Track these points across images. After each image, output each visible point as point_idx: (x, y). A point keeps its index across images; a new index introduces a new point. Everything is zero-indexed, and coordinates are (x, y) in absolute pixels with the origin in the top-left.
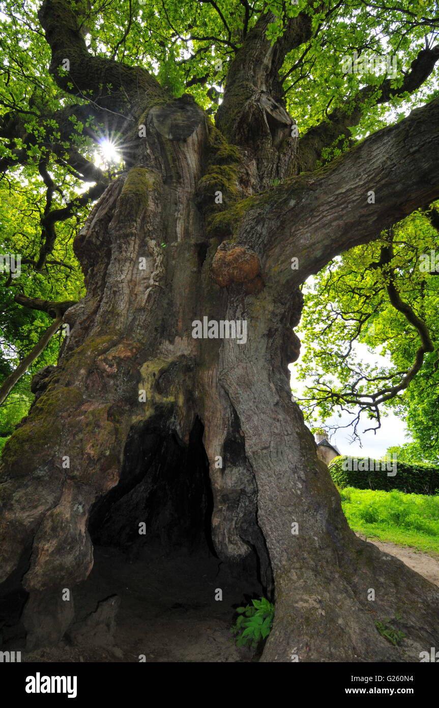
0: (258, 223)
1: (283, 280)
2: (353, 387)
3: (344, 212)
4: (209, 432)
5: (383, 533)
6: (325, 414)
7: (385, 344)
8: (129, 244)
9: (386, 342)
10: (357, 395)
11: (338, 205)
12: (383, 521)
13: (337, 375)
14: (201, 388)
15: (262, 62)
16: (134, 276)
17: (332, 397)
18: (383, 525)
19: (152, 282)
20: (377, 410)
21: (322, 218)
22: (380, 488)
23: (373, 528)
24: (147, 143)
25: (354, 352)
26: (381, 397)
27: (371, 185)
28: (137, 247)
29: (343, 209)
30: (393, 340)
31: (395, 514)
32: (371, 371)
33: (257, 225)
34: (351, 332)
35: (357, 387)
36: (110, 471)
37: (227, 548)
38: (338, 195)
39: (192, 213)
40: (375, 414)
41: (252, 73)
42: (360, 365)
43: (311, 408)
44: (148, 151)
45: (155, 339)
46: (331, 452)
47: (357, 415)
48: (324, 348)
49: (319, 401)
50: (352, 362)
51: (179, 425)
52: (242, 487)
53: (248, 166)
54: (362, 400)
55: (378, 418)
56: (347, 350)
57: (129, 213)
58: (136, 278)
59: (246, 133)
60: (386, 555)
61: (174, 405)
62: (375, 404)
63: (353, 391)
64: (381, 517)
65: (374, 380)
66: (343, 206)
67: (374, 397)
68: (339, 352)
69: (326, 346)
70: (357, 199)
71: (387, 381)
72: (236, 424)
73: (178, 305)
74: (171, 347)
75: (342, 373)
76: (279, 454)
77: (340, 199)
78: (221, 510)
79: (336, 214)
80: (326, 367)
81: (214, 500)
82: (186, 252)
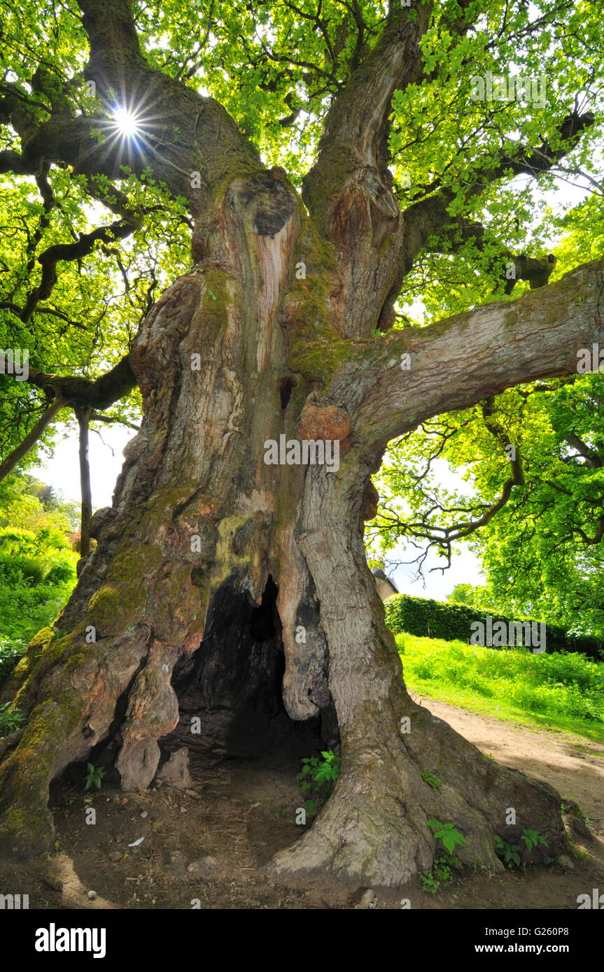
0: (354, 379)
1: (371, 441)
2: (425, 517)
3: (444, 382)
4: (284, 595)
5: (436, 691)
6: (387, 544)
7: (471, 466)
8: (205, 374)
9: (473, 464)
10: (427, 527)
11: (438, 374)
12: (437, 677)
13: (407, 498)
14: (277, 548)
15: (371, 116)
16: (210, 414)
17: (398, 526)
18: (437, 682)
19: (231, 426)
20: (449, 547)
21: (420, 384)
22: (439, 637)
23: (426, 685)
24: (225, 231)
25: (432, 473)
26: (455, 532)
27: (474, 361)
28: (213, 378)
29: (443, 379)
30: (480, 462)
31: (452, 670)
32: (449, 499)
33: (352, 382)
34: (431, 447)
35: (429, 517)
36: (195, 635)
37: (297, 707)
38: (439, 363)
39: (275, 335)
40: (446, 551)
41: (358, 131)
42: (436, 490)
43: (371, 537)
44: (227, 244)
45: (231, 491)
46: (387, 586)
47: (424, 551)
48: (397, 464)
49: (381, 529)
50: (427, 486)
51: (253, 587)
52: (313, 651)
53: (342, 274)
54: (434, 533)
55: (449, 556)
56: (424, 470)
57: (208, 337)
58: (212, 416)
59: (343, 223)
60: (437, 718)
61: (250, 564)
62: (448, 540)
63: (424, 521)
64: (437, 673)
65: (450, 511)
66: (443, 376)
67: (447, 531)
68: (414, 471)
69: (399, 461)
70: (458, 372)
71: (466, 514)
72: (311, 588)
73: (257, 453)
74: (248, 502)
75: (413, 498)
76: (353, 626)
77: (441, 367)
78: (292, 672)
79: (435, 383)
80: (396, 488)
81: (286, 663)
82: (268, 389)
